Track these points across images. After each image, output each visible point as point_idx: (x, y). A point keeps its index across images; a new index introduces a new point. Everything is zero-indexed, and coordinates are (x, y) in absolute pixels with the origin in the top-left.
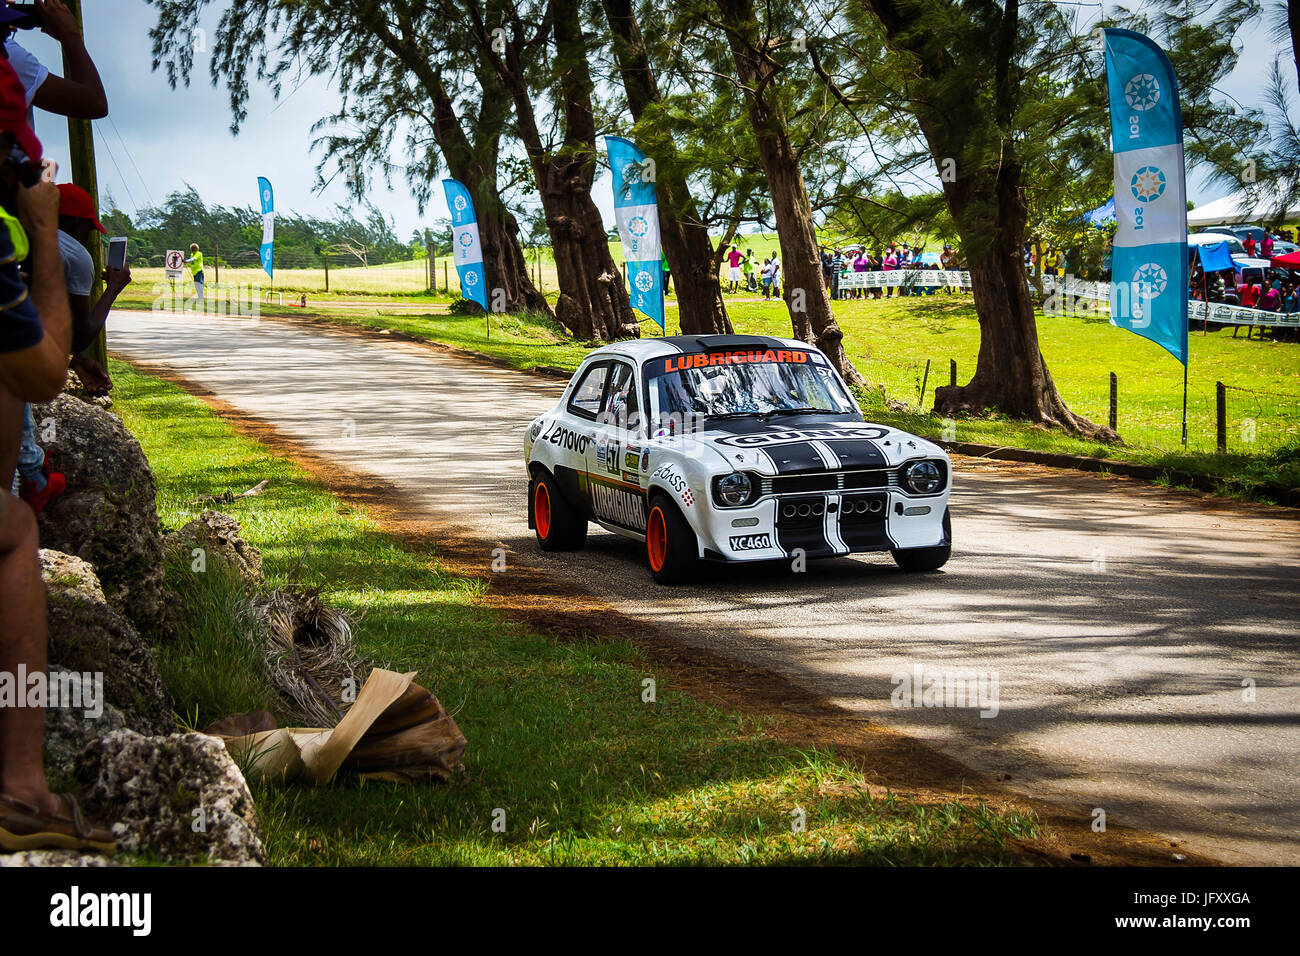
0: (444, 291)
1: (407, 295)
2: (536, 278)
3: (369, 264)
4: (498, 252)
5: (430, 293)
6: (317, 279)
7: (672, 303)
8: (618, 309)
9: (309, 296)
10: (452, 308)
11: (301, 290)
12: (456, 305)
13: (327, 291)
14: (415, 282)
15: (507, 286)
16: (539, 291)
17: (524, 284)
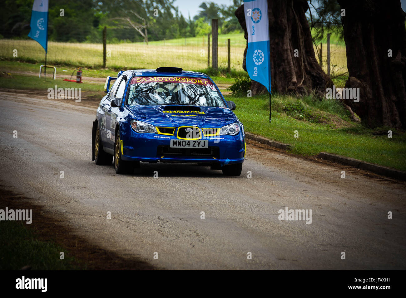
0: (226, 71)
2: (324, 58)
3: (150, 40)
4: (284, 31)
6: (94, 53)
9: (85, 71)
10: (233, 88)
11: (78, 64)
12: (238, 86)
13: (104, 66)
14: (197, 61)
15: (293, 67)
16: (326, 73)
17: (311, 64)
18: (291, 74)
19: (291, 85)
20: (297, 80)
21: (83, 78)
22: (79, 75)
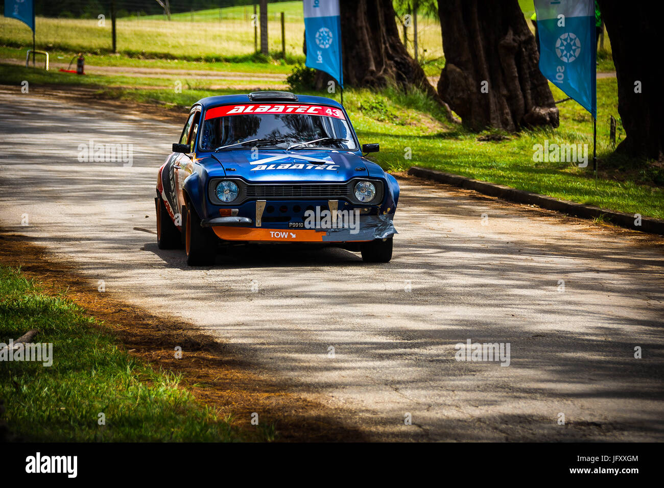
0: (280, 56)
1: (227, 60)
5: (260, 57)
6: (100, 33)
7: (606, 76)
8: (528, 86)
9: (88, 57)
10: (290, 80)
11: (78, 48)
12: (297, 77)
13: (113, 51)
14: (239, 43)
15: (370, 51)
16: (413, 57)
17: (393, 46)
18: (368, 60)
19: (369, 74)
20: (376, 67)
21: (86, 67)
22: (80, 63)
